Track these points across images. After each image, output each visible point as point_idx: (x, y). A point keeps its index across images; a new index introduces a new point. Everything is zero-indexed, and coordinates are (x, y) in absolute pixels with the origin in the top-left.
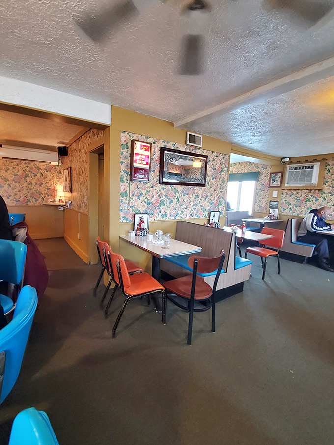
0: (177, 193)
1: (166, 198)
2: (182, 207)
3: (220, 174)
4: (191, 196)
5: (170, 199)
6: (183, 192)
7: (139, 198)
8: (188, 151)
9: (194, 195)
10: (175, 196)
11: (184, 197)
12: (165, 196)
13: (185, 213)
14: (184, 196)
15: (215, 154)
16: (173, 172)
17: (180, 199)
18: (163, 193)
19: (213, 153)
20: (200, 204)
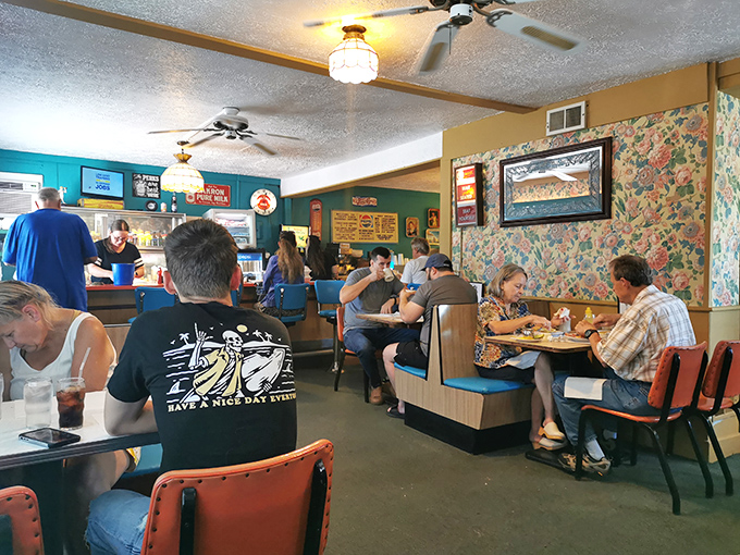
0: (536, 242)
1: (514, 253)
2: (548, 270)
3: (669, 173)
4: (569, 244)
5: (522, 254)
6: (548, 237)
7: (474, 254)
8: (555, 147)
9: (577, 243)
10: (532, 248)
11: (552, 249)
12: (513, 248)
13: (555, 285)
14: (551, 245)
15: (643, 121)
16: (523, 201)
17: (542, 254)
18: (510, 242)
19: (633, 122)
20: (596, 265)
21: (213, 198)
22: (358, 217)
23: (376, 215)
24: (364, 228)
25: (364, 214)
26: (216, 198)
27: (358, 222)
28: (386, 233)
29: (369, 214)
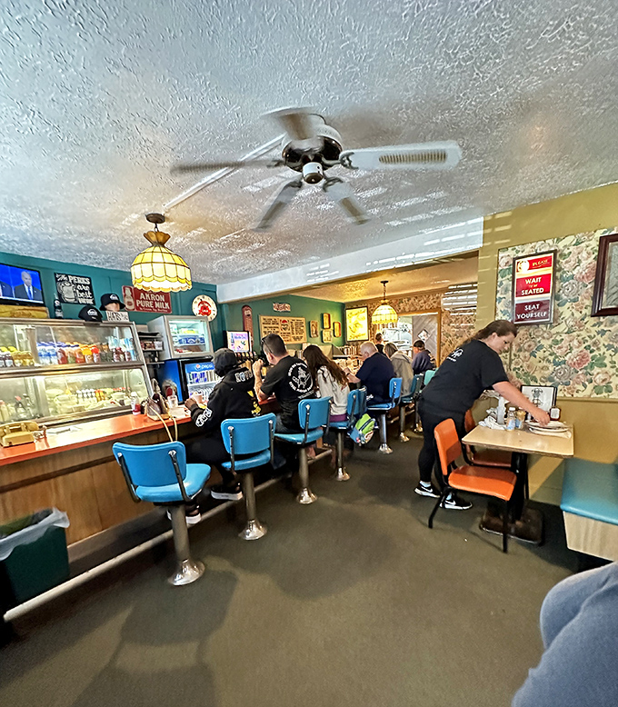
7: (533, 354)
18: (604, 340)
21: (154, 305)
22: (279, 321)
23: (290, 319)
24: (284, 331)
25: (283, 319)
26: (157, 305)
27: (279, 326)
28: (298, 335)
29: (286, 319)
